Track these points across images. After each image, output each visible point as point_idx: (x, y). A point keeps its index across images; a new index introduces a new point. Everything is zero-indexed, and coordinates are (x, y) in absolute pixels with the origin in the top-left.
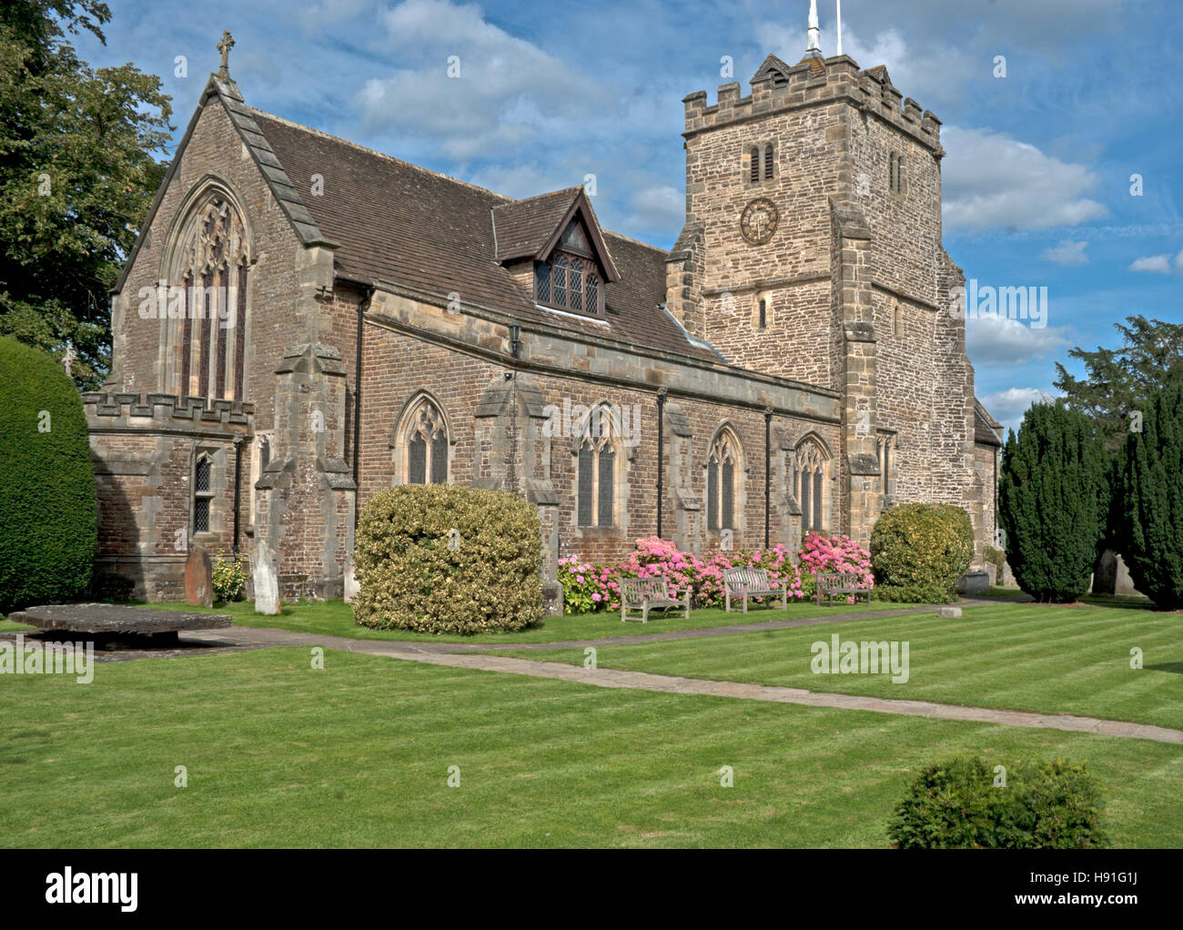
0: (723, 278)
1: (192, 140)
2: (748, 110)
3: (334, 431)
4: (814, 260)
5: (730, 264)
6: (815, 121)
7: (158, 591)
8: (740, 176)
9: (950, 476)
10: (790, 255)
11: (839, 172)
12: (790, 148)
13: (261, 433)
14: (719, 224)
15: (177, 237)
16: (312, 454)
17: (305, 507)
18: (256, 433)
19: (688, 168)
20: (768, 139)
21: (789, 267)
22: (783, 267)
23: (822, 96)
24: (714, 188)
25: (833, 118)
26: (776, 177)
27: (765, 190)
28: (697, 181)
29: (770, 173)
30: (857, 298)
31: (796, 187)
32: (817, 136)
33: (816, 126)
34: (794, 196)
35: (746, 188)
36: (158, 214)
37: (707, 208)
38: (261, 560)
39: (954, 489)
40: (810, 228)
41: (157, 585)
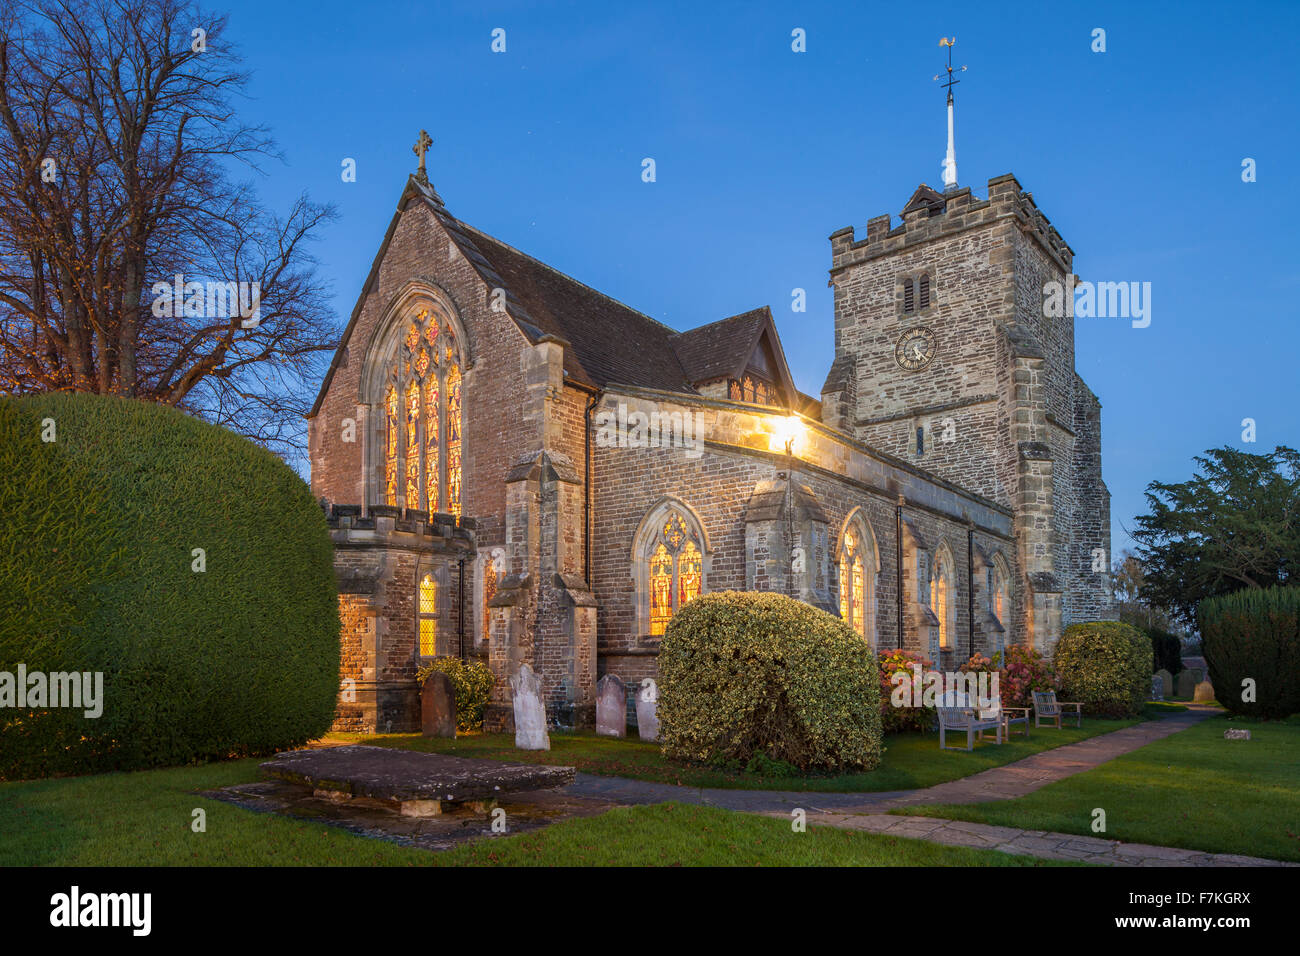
0: (876, 408)
1: (390, 249)
2: (901, 241)
3: (572, 545)
4: (978, 384)
5: (884, 394)
6: (977, 245)
7: (387, 720)
8: (894, 308)
9: (1088, 596)
10: (950, 380)
11: (1005, 294)
12: (949, 274)
13: (485, 549)
14: (871, 356)
15: (377, 353)
16: (549, 569)
17: (542, 627)
18: (478, 550)
19: (836, 304)
20: (924, 267)
21: (949, 393)
22: (943, 394)
23: (986, 218)
24: (865, 321)
25: (997, 239)
26: (932, 305)
27: (922, 318)
28: (846, 316)
29: (925, 302)
30: (1031, 418)
31: (956, 313)
32: (979, 260)
33: (979, 249)
34: (954, 322)
35: (900, 318)
36: (355, 330)
37: (857, 341)
38: (525, 685)
39: (1092, 608)
40: (974, 352)
41: (386, 714)
